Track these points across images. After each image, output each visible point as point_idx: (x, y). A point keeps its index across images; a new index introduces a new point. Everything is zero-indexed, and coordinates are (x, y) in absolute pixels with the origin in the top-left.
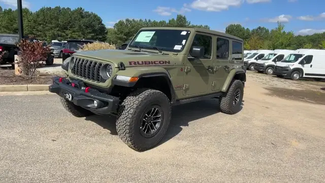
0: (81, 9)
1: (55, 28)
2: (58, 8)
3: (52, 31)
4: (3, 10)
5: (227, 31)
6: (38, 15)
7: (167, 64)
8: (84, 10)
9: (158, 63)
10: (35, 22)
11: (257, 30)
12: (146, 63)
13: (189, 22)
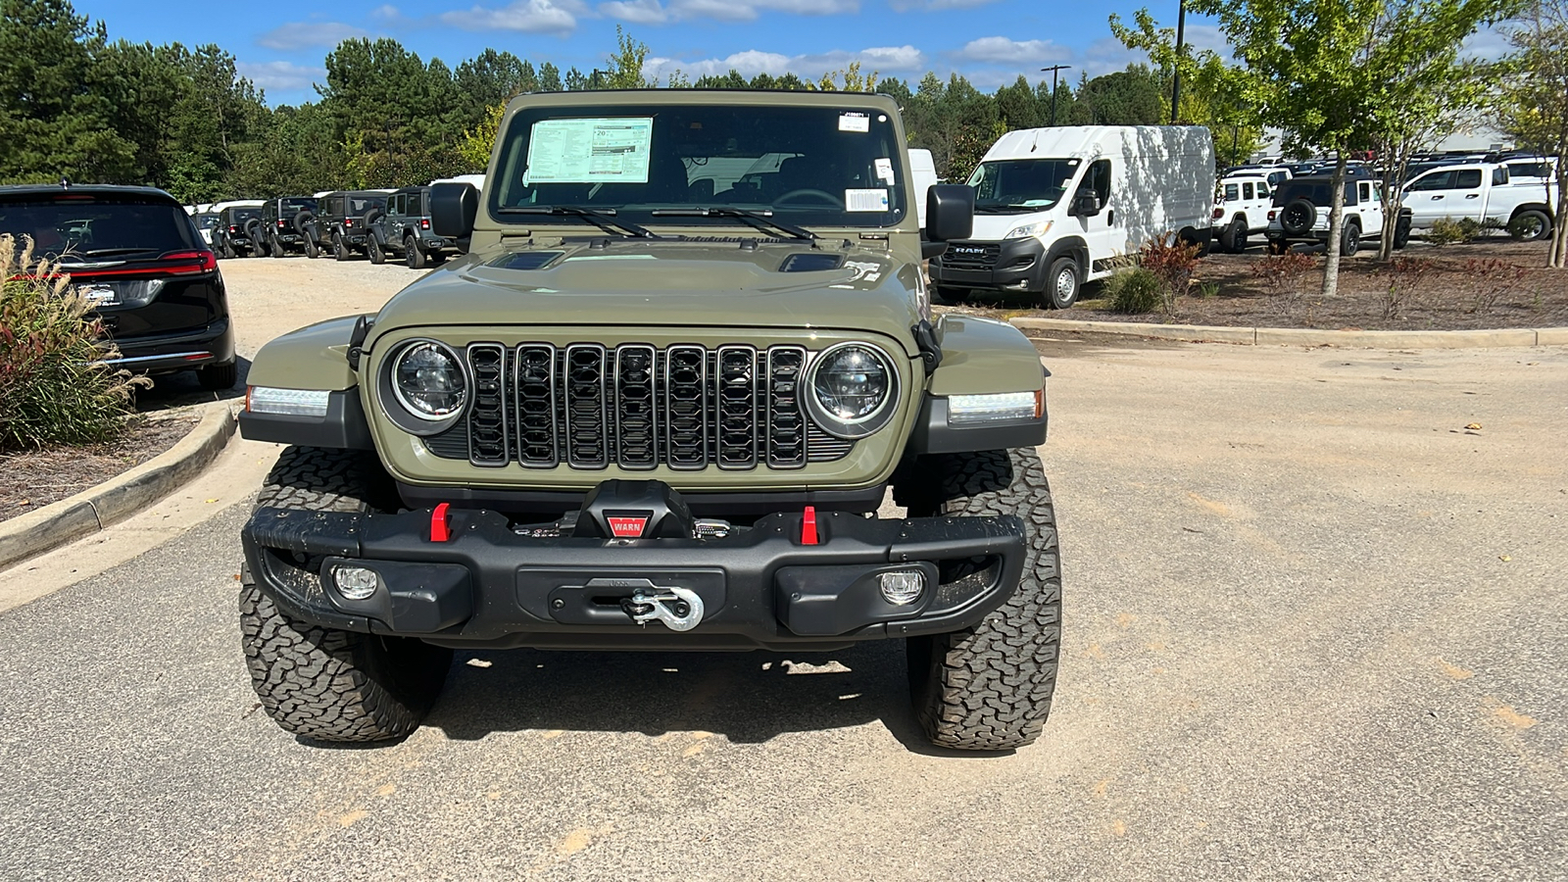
5: (332, 76)
11: (480, 67)
13: (101, 29)
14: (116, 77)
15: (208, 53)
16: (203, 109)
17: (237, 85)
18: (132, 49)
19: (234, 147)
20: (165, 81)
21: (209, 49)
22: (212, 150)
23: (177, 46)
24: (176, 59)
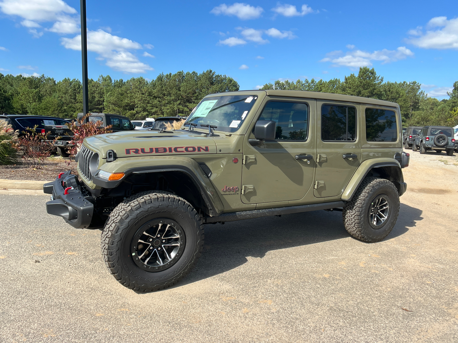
0: (211, 71)
1: (175, 100)
2: (180, 74)
3: (171, 105)
4: (113, 82)
6: (154, 85)
7: (203, 151)
8: (214, 73)
9: (183, 149)
10: (150, 94)
12: (157, 150)
13: (382, 79)
14: (383, 92)
15: (412, 84)
16: (406, 101)
17: (419, 93)
18: (390, 84)
19: (413, 112)
20: (397, 93)
21: (413, 83)
22: (405, 113)
23: (404, 82)
24: (403, 86)
